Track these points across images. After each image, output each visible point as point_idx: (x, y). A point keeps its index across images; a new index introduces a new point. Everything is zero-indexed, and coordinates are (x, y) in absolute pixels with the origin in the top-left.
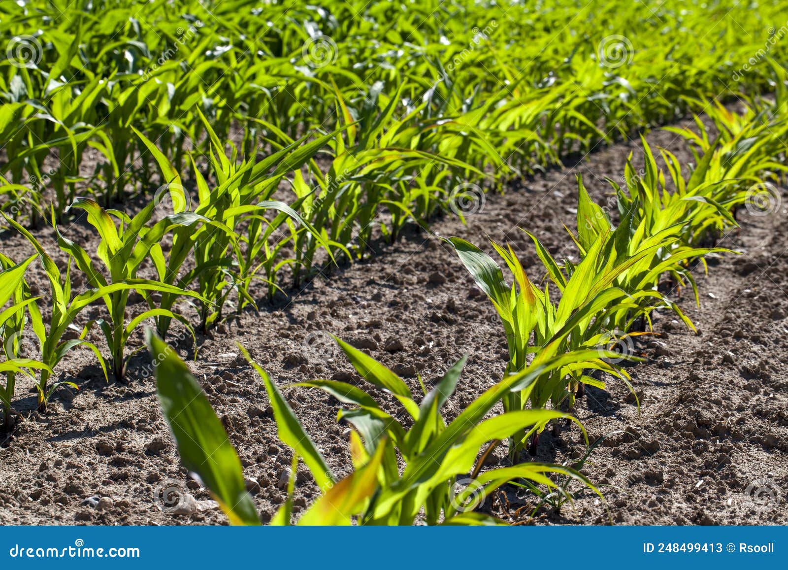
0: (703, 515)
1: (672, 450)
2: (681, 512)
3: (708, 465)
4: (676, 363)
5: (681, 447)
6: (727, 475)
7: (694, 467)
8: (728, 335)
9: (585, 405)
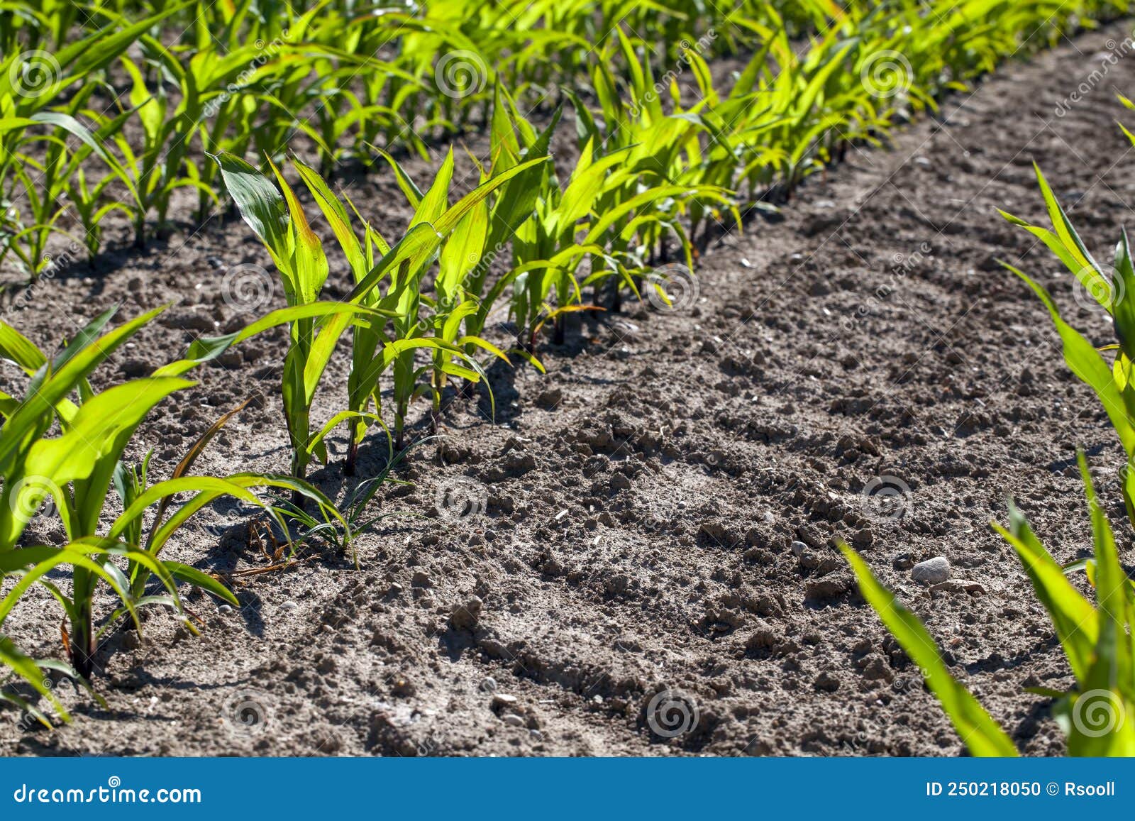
0: (550, 557)
1: (552, 469)
2: (518, 554)
3: (596, 490)
4: (639, 353)
5: (567, 465)
6: (621, 504)
7: (576, 493)
8: (732, 316)
9: (474, 410)
